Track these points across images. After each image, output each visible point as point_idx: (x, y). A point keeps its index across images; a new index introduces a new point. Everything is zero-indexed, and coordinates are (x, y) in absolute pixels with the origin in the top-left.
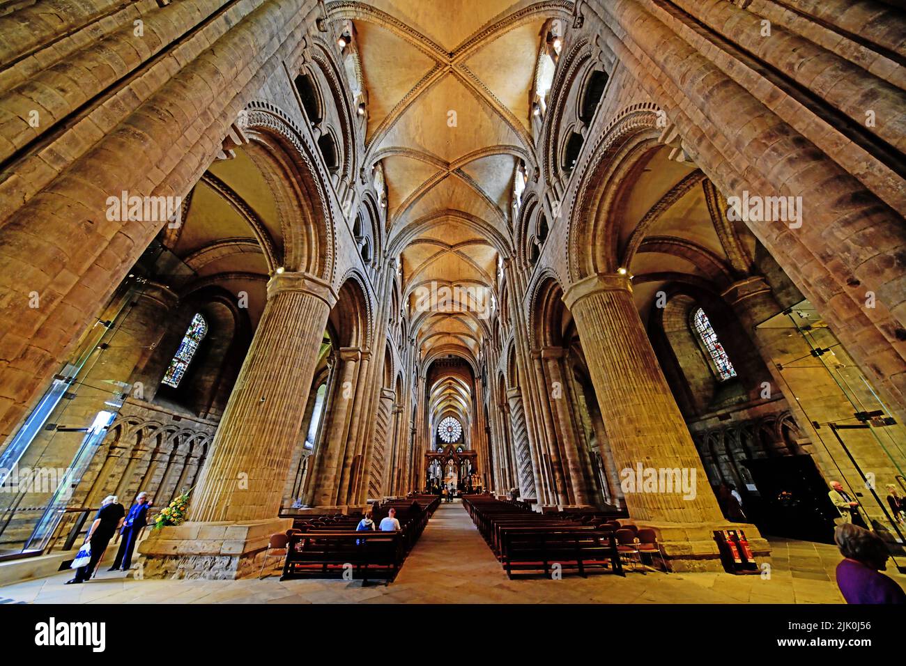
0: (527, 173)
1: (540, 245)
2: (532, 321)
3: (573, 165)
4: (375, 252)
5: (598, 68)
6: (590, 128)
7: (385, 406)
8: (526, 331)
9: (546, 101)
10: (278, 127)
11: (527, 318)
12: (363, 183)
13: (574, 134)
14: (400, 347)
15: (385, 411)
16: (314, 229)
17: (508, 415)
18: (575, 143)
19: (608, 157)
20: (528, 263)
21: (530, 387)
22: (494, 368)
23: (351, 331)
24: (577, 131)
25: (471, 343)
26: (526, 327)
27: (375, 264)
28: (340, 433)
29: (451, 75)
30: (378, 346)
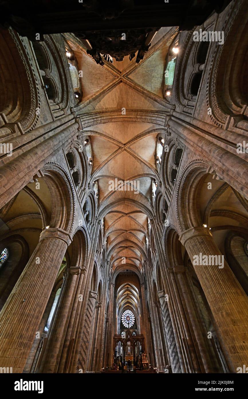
0: (156, 183)
1: (165, 213)
2: (167, 251)
3: (175, 181)
4: (92, 217)
5: (179, 147)
6: (179, 168)
7: (91, 303)
8: (164, 257)
9: (161, 158)
10: (57, 170)
11: (164, 249)
12: (89, 189)
13: (173, 170)
14: (101, 265)
15: (91, 306)
16: (66, 208)
17: (160, 309)
18: (174, 173)
19: (188, 178)
20: (162, 222)
21: (170, 290)
22: (150, 278)
23: (77, 257)
24: (174, 168)
25: (138, 263)
26: (164, 254)
27: (91, 223)
28: (64, 322)
29: (125, 151)
30: (90, 266)
